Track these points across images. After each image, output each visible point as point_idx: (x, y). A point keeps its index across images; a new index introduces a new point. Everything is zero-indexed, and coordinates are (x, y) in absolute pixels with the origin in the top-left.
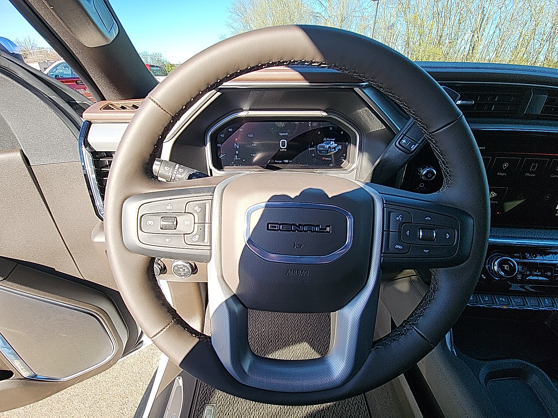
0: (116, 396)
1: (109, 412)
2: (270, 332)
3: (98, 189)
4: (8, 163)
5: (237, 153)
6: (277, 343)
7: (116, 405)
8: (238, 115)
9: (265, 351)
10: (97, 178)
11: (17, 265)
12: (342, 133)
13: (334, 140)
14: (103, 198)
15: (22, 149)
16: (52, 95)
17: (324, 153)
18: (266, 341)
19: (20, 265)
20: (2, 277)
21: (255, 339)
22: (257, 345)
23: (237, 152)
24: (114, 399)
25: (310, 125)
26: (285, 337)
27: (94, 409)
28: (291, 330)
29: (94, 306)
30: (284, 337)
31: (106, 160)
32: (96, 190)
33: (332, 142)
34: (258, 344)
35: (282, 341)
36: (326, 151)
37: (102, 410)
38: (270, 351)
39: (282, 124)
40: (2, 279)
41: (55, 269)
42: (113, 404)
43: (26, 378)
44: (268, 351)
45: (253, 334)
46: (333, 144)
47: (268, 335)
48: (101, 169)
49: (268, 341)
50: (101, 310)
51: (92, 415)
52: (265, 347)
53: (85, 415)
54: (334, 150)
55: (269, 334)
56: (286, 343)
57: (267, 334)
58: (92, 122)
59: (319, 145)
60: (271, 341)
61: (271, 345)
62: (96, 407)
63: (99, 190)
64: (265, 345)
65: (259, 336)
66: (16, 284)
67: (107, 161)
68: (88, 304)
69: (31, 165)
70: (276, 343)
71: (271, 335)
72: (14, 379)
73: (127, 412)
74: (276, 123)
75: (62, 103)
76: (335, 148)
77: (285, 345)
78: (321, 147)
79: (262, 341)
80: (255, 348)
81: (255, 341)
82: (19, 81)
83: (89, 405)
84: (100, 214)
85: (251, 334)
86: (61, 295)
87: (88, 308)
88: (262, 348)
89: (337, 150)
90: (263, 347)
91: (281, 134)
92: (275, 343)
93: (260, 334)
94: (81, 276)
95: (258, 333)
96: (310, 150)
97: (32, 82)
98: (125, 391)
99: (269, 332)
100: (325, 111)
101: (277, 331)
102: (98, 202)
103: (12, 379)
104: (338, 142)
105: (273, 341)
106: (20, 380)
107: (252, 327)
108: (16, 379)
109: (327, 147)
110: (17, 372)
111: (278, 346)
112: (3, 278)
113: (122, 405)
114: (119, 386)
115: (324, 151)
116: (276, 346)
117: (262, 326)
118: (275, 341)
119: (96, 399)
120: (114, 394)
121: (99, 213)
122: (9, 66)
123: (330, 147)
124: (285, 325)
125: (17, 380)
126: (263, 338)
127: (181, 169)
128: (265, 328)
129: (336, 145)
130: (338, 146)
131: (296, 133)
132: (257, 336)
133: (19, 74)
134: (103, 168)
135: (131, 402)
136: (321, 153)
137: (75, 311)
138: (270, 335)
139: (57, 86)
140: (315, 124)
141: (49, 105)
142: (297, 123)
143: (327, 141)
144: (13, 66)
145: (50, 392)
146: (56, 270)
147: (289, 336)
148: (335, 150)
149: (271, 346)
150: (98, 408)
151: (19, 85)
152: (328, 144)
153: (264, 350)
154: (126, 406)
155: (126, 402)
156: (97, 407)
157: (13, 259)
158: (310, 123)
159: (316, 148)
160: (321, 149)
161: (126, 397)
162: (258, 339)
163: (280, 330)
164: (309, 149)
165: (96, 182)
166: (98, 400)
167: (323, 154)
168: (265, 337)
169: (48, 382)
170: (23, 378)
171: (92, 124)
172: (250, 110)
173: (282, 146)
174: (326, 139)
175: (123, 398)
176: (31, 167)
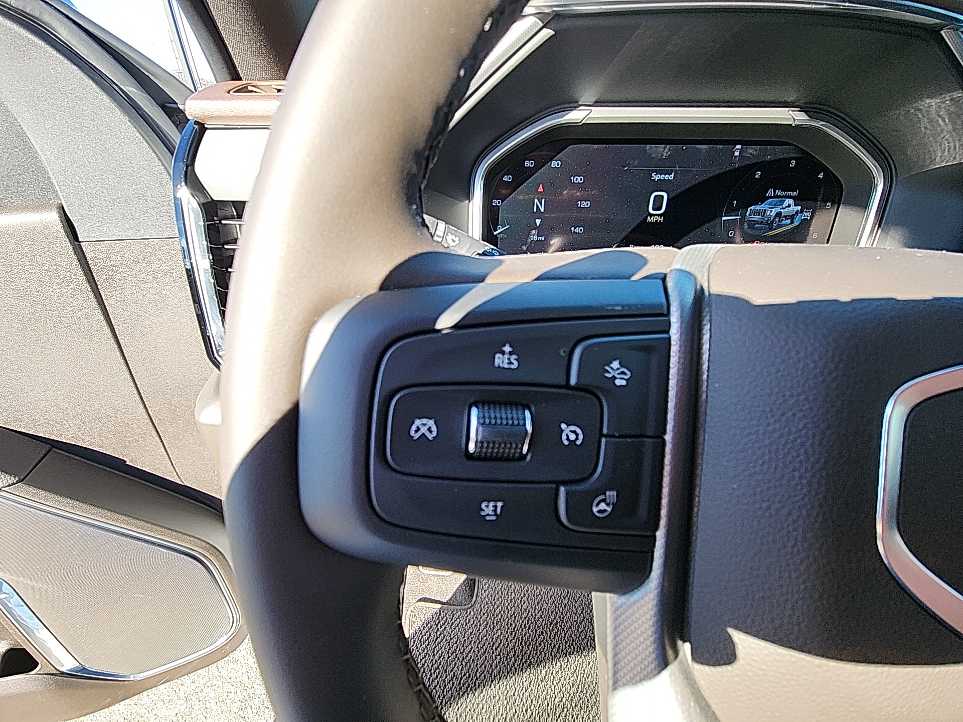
0: (233, 683)
1: (220, 713)
2: (538, 612)
3: (215, 297)
4: (33, 233)
5: (538, 224)
6: (554, 638)
7: (233, 699)
8: (564, 118)
9: (530, 653)
10: (214, 269)
11: (51, 449)
12: (821, 176)
13: (795, 194)
14: (223, 314)
15: (64, 203)
16: (128, 86)
17: (761, 229)
18: (532, 631)
19: (57, 450)
20: (15, 477)
21: (507, 624)
22: (514, 638)
23: (538, 222)
24: (229, 687)
25: (737, 154)
26: (570, 627)
27: (193, 703)
28: (582, 612)
29: (199, 539)
30: (567, 626)
31: (235, 224)
32: (211, 298)
33: (787, 200)
34: (515, 636)
35: (565, 634)
36: (768, 224)
37: (207, 706)
38: (541, 654)
39: (665, 148)
40: (15, 481)
41: (125, 462)
42: (227, 698)
43: (62, 673)
44: (536, 653)
45: (504, 612)
46: (789, 206)
47: (535, 618)
48: (223, 247)
49: (536, 631)
50: (212, 549)
51: (189, 714)
52: (530, 644)
53: (177, 714)
54: (789, 221)
55: (535, 615)
56: (573, 641)
57: (532, 615)
58: (206, 126)
59: (752, 207)
60: (542, 633)
61: (542, 641)
62: (198, 700)
63: (216, 300)
64: (530, 639)
65: (515, 617)
66: (44, 492)
67: (238, 226)
68: (188, 535)
69: (80, 240)
70: (552, 638)
71: (541, 620)
72: (39, 674)
73: (252, 715)
74: (648, 147)
75: (149, 104)
76: (792, 217)
77: (572, 644)
78: (757, 213)
79: (522, 630)
80: (508, 644)
81: (508, 628)
82: (60, 48)
83: (186, 695)
84: (216, 355)
85: (500, 612)
86: (134, 516)
87: (186, 544)
88: (523, 647)
89: (796, 223)
90: (525, 644)
91: (656, 177)
92: (550, 638)
93: (519, 613)
94: (177, 477)
95: (514, 613)
96: (724, 220)
97: (86, 52)
98: (249, 674)
99: (536, 612)
100: (803, 109)
101: (552, 612)
102: (214, 326)
103: (35, 674)
104: (806, 200)
105: (547, 633)
106: (52, 677)
107: (501, 597)
108: (42, 674)
109: (773, 213)
110: (45, 660)
111: (557, 646)
112: (17, 479)
113: (244, 701)
114: (239, 662)
115: (762, 223)
116: (553, 645)
117: (522, 598)
118: (551, 634)
119: (198, 685)
120: (230, 678)
121: (213, 354)
122: (41, 13)
123: (779, 214)
124: (569, 599)
125: (46, 676)
126: (525, 625)
127: (453, 237)
128: (527, 602)
129: (799, 208)
130: (802, 212)
131: (698, 174)
132: (513, 619)
133: (60, 32)
134: (227, 243)
135: (259, 698)
136: (754, 228)
137: (163, 550)
138: (538, 618)
139: (140, 65)
140: (751, 150)
141: (120, 105)
142: (705, 147)
143: (775, 197)
144: (50, 14)
145: (109, 700)
146: (128, 463)
147: (579, 626)
148: (792, 222)
149: (542, 644)
150: (201, 703)
151: (58, 56)
152: (776, 206)
153: (528, 652)
154: (250, 704)
155: (251, 695)
156: (200, 701)
157: (41, 437)
158: (739, 147)
159: (744, 216)
160: (757, 218)
161: (250, 686)
162: (514, 625)
163: (559, 610)
164: (724, 218)
165: (212, 281)
166: (203, 688)
167: (757, 233)
168: (528, 621)
169: (106, 682)
170: (58, 672)
171: (208, 131)
172: (598, 103)
173: (654, 209)
174: (775, 192)
175: (245, 688)
176: (80, 245)
